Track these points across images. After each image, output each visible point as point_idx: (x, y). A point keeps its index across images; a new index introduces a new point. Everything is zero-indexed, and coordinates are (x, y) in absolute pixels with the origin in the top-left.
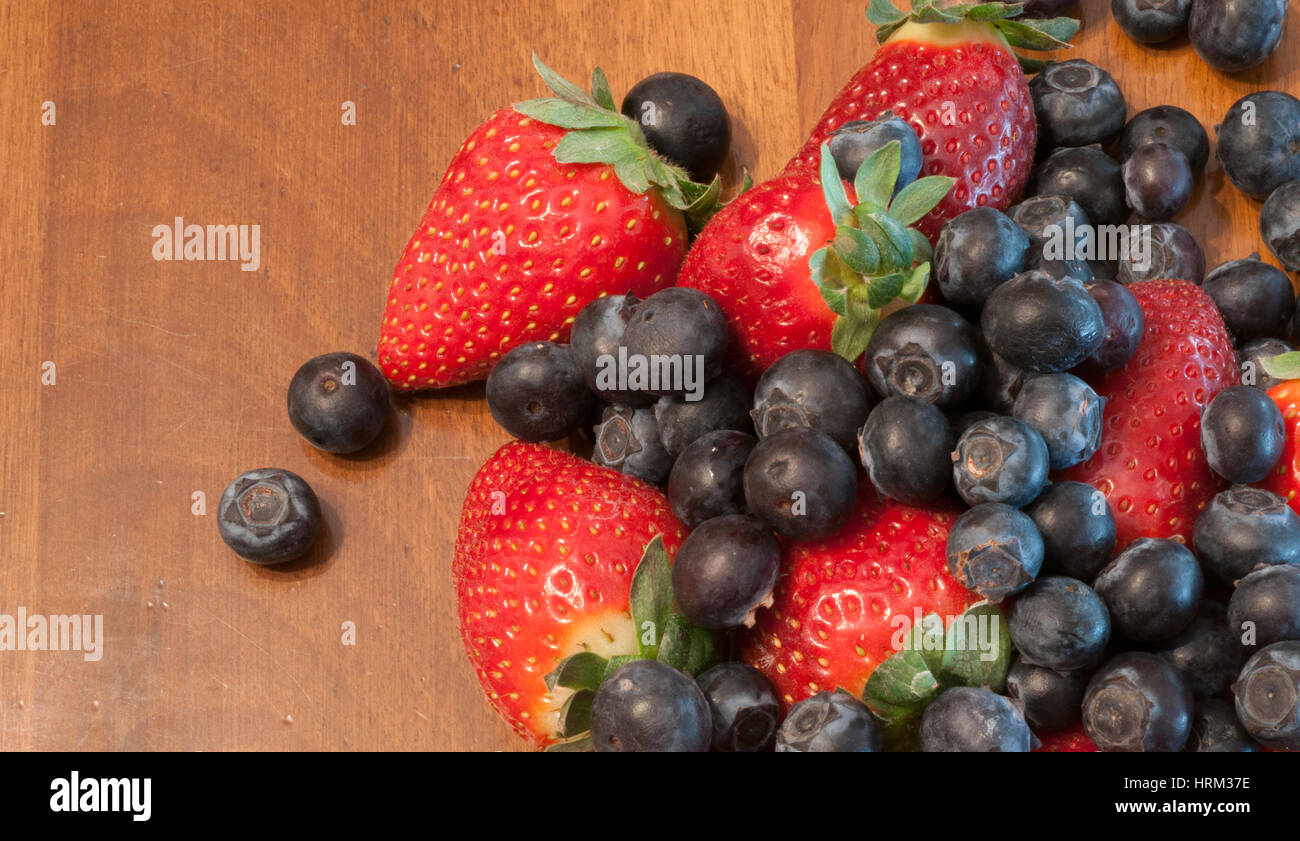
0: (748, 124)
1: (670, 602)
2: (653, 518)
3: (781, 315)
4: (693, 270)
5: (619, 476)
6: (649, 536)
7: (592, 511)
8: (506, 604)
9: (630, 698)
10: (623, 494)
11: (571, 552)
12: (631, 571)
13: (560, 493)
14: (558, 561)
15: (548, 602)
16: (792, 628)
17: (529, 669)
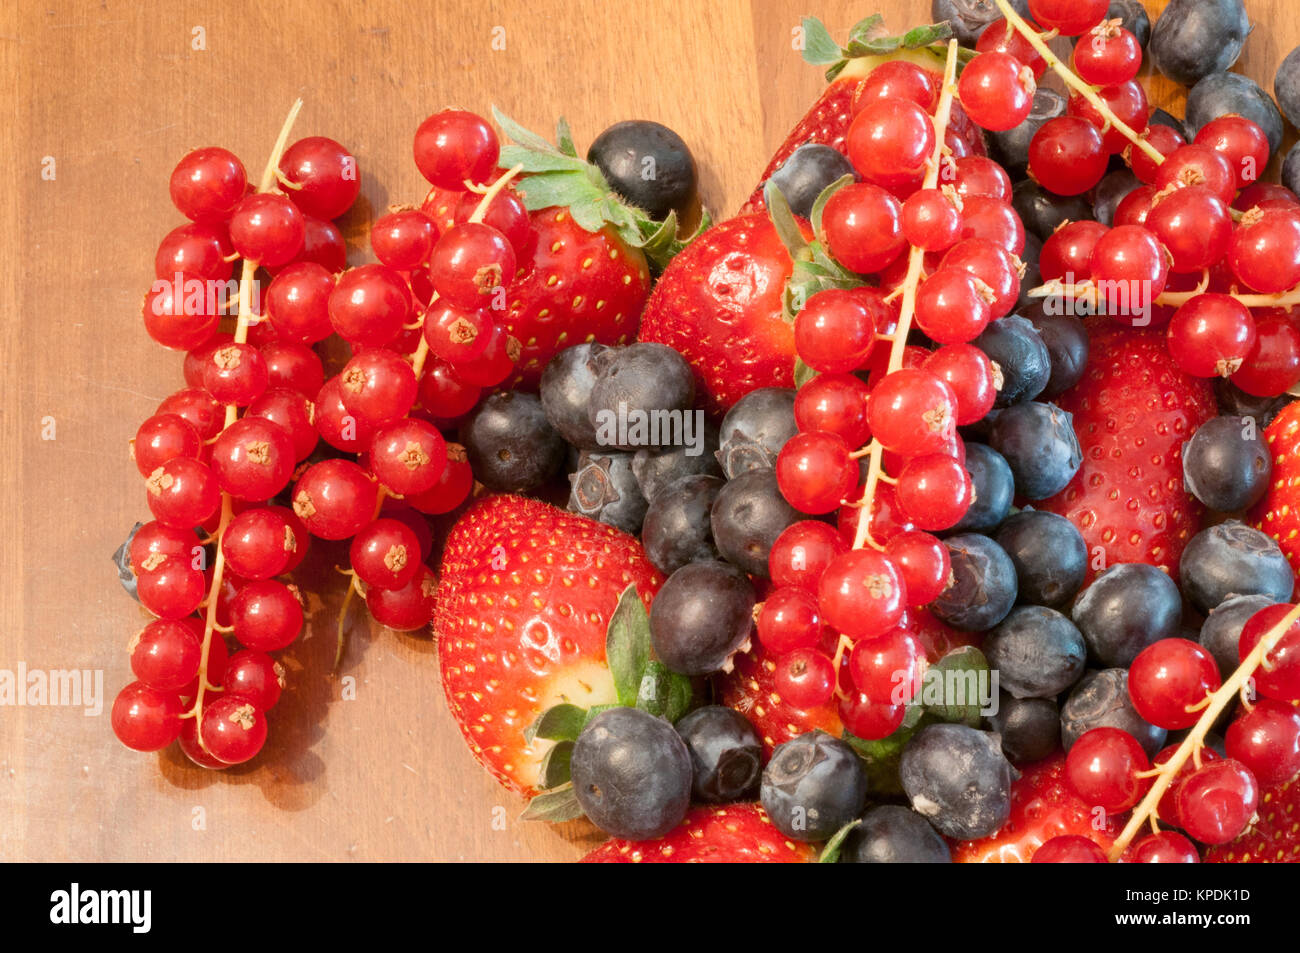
0: (716, 168)
1: (646, 649)
2: (626, 566)
3: (745, 353)
4: (655, 314)
5: (593, 525)
6: (623, 585)
7: (566, 562)
8: (484, 659)
9: (607, 747)
10: (597, 543)
11: (545, 605)
12: (606, 621)
13: (534, 545)
14: (533, 614)
15: (525, 655)
16: (769, 671)
17: (509, 721)
